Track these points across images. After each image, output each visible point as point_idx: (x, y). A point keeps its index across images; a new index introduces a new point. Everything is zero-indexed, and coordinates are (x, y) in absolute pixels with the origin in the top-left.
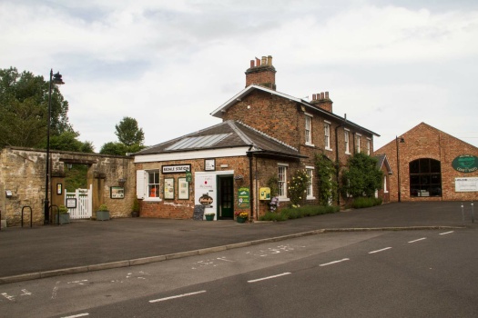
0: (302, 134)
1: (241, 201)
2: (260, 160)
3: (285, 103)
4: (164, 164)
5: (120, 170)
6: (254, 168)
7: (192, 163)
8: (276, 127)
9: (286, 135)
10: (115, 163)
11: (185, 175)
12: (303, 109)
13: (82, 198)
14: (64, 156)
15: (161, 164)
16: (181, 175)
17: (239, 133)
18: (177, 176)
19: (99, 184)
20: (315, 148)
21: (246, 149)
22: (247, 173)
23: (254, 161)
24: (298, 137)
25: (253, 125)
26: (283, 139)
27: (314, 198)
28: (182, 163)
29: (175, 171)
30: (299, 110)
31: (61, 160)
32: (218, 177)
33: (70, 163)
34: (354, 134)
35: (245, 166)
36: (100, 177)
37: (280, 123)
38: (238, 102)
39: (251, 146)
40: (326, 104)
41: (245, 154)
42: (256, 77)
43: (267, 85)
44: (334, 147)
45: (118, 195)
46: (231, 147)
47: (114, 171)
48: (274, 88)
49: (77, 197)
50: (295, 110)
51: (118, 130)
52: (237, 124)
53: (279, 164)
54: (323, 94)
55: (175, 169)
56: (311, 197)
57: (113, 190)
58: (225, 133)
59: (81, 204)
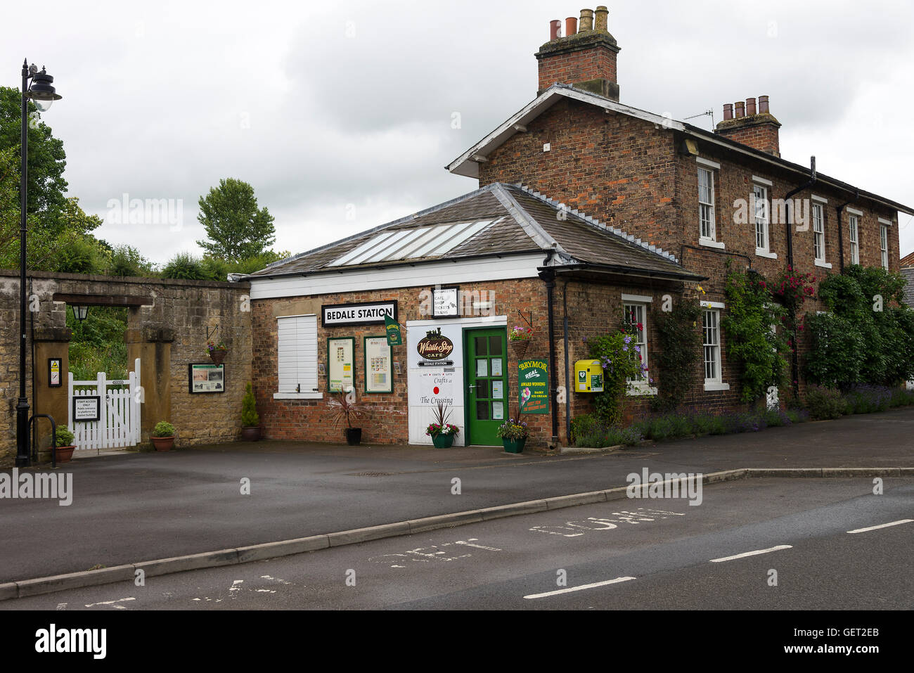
0: (688, 217)
1: (526, 395)
2: (573, 289)
3: (642, 135)
4: (328, 301)
5: (213, 318)
6: (559, 309)
7: (401, 300)
8: (620, 199)
9: (646, 220)
10: (199, 302)
11: (383, 331)
12: (692, 149)
13: (115, 395)
14: (65, 288)
15: (319, 302)
16: (373, 330)
17: (521, 217)
18: (362, 332)
19: (159, 357)
20: (728, 252)
21: (539, 261)
22: (542, 323)
23: (558, 292)
24: (680, 224)
25: (560, 194)
26: (639, 231)
27: (726, 387)
28: (373, 297)
29: (356, 319)
30: (681, 153)
31: (57, 296)
32: (467, 332)
33: (79, 305)
34: (839, 210)
35: (537, 305)
36: (161, 339)
37: (630, 189)
38: (519, 133)
39: (550, 253)
40: (761, 131)
41: (536, 273)
42: (563, 66)
43: (594, 88)
44: (782, 246)
45: (210, 386)
46: (499, 256)
47: (197, 322)
48: (614, 93)
49: (101, 392)
50: (669, 153)
51: (206, 209)
52: (515, 192)
53: (625, 297)
54: (751, 101)
55: (356, 314)
56: (715, 383)
57: (195, 371)
58: (484, 218)
59: (113, 410)
